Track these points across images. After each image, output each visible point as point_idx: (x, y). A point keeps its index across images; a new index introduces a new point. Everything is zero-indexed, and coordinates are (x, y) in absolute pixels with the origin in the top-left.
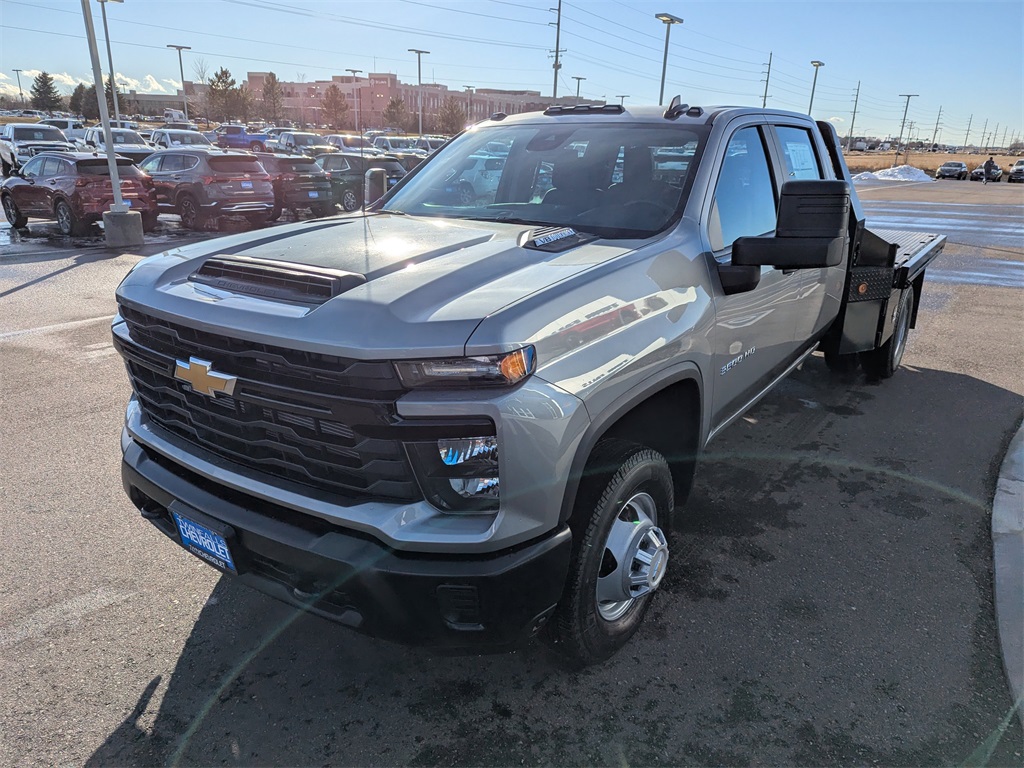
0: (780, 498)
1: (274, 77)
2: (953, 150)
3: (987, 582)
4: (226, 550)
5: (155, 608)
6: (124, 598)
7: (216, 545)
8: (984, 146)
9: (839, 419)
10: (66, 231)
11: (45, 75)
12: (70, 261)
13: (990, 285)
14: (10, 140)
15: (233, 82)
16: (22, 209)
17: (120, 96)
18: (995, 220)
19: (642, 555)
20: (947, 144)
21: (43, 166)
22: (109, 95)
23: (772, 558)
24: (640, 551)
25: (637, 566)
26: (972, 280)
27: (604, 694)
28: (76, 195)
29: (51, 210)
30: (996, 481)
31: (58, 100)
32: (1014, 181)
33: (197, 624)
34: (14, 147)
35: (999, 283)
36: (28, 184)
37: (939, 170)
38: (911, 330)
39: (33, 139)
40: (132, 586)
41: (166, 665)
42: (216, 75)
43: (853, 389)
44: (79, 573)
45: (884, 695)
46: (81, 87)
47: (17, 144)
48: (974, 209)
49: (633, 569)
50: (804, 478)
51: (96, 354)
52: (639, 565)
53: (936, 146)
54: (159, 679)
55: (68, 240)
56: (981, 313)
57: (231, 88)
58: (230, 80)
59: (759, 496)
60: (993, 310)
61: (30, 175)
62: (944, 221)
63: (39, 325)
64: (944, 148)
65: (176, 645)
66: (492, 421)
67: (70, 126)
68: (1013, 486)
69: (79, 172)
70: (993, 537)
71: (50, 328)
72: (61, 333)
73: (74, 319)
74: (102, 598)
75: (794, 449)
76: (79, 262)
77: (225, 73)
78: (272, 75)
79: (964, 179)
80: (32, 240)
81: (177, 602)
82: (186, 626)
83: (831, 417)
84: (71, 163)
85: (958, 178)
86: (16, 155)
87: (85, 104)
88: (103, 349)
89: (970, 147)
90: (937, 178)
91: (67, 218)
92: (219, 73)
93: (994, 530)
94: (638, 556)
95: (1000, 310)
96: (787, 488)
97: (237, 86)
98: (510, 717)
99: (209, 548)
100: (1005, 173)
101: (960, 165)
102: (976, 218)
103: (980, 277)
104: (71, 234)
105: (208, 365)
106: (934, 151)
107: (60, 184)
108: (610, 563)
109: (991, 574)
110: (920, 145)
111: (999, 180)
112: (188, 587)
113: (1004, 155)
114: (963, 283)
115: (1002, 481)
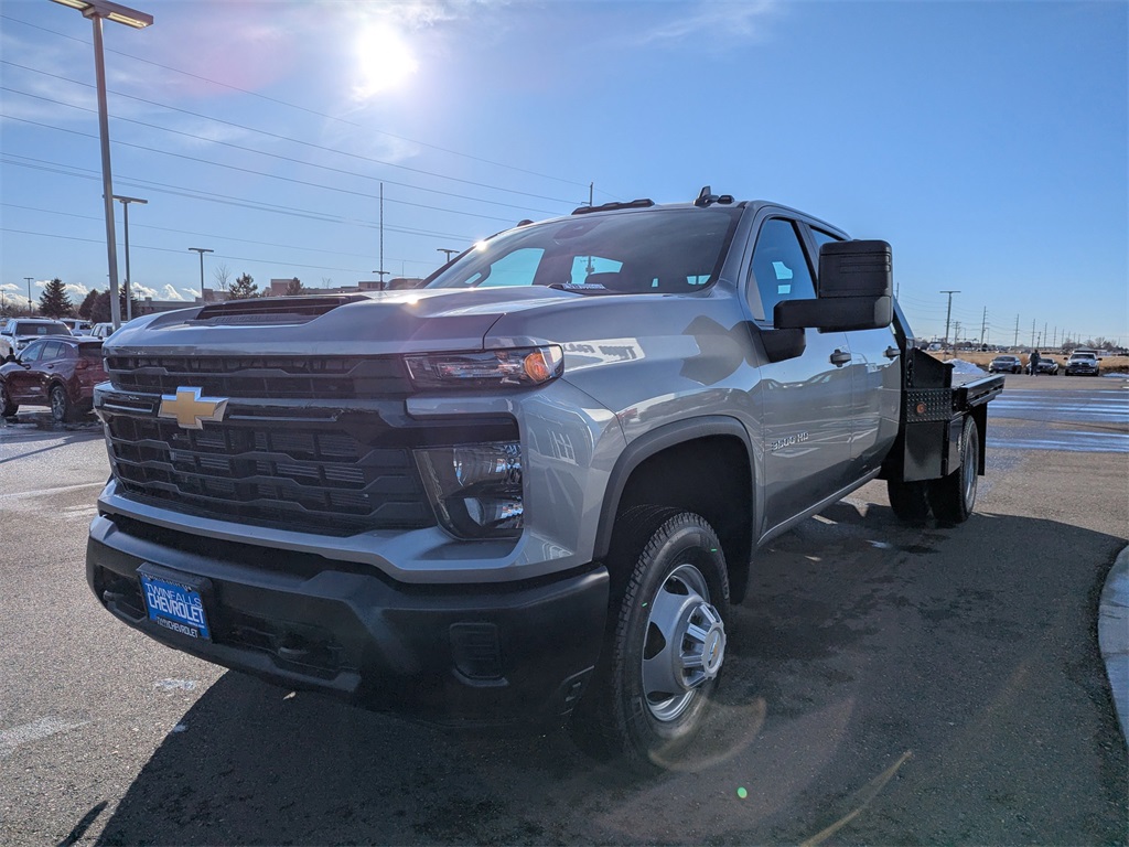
0: (852, 624)
1: (298, 282)
2: (1004, 350)
3: (1105, 697)
4: (201, 610)
5: (109, 736)
6: (72, 726)
7: (189, 607)
8: (1035, 346)
9: (912, 556)
10: (59, 416)
11: (57, 282)
12: (60, 441)
13: (1060, 450)
14: (11, 335)
15: (255, 287)
16: (14, 397)
17: (134, 302)
18: (1057, 401)
19: (693, 630)
20: (997, 344)
21: (42, 350)
22: (123, 301)
23: (851, 678)
24: (692, 625)
25: (690, 644)
26: (1040, 446)
27: (656, 809)
28: (75, 378)
29: (46, 396)
30: (1097, 609)
31: (67, 305)
32: (1072, 375)
33: (158, 751)
34: (13, 342)
35: (1070, 448)
36: (24, 369)
37: (991, 364)
38: (980, 477)
39: (36, 333)
40: (85, 715)
41: (115, 790)
42: (238, 281)
43: (924, 531)
44: (22, 705)
45: (998, 805)
46: (94, 292)
47: (17, 339)
48: (1034, 394)
49: (684, 647)
50: (878, 606)
51: (75, 514)
52: (691, 643)
53: (985, 346)
54: (104, 804)
55: (60, 425)
56: (1054, 472)
57: (252, 293)
58: (251, 286)
59: (829, 623)
60: (1068, 469)
61: (27, 360)
62: (1003, 402)
63: (16, 491)
64: (994, 348)
65: (132, 771)
66: (515, 421)
67: (77, 326)
68: (1118, 612)
69: (81, 355)
70: (1103, 656)
71: (27, 494)
72: (37, 498)
73: (55, 486)
74: (46, 726)
75: (866, 582)
76: (68, 442)
77: (247, 279)
78: (296, 281)
79: (1019, 373)
80: (20, 426)
81: (136, 729)
82: (145, 753)
83: (903, 555)
84: (73, 345)
85: (1013, 372)
86: (15, 349)
87: (97, 308)
88: (83, 510)
89: (1021, 347)
90: (991, 372)
91: (62, 403)
92: (241, 278)
93: (1102, 650)
94: (690, 631)
95: (1076, 469)
96: (862, 617)
97: (259, 291)
98: (540, 834)
99: (180, 615)
100: (1061, 367)
101: (1013, 359)
102: (1035, 400)
103: (1050, 444)
104: (63, 420)
105: (198, 391)
106: (984, 350)
107: (57, 368)
108: (656, 639)
109: (1108, 691)
110: (969, 345)
111: (1056, 374)
112: (152, 715)
113: (1058, 354)
114: (1031, 449)
115: (1103, 607)
